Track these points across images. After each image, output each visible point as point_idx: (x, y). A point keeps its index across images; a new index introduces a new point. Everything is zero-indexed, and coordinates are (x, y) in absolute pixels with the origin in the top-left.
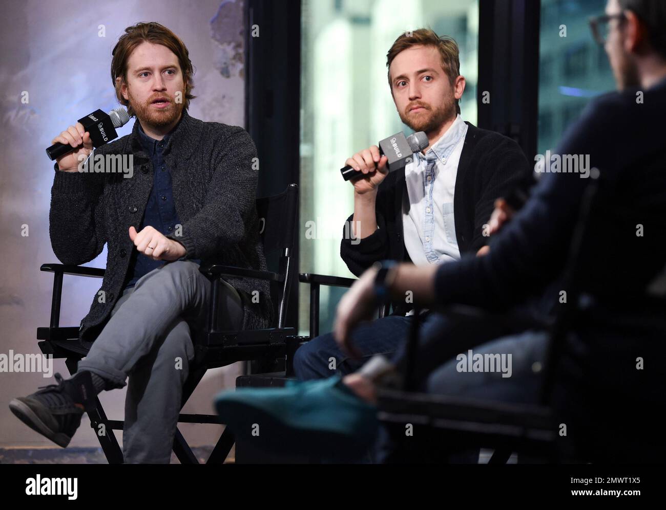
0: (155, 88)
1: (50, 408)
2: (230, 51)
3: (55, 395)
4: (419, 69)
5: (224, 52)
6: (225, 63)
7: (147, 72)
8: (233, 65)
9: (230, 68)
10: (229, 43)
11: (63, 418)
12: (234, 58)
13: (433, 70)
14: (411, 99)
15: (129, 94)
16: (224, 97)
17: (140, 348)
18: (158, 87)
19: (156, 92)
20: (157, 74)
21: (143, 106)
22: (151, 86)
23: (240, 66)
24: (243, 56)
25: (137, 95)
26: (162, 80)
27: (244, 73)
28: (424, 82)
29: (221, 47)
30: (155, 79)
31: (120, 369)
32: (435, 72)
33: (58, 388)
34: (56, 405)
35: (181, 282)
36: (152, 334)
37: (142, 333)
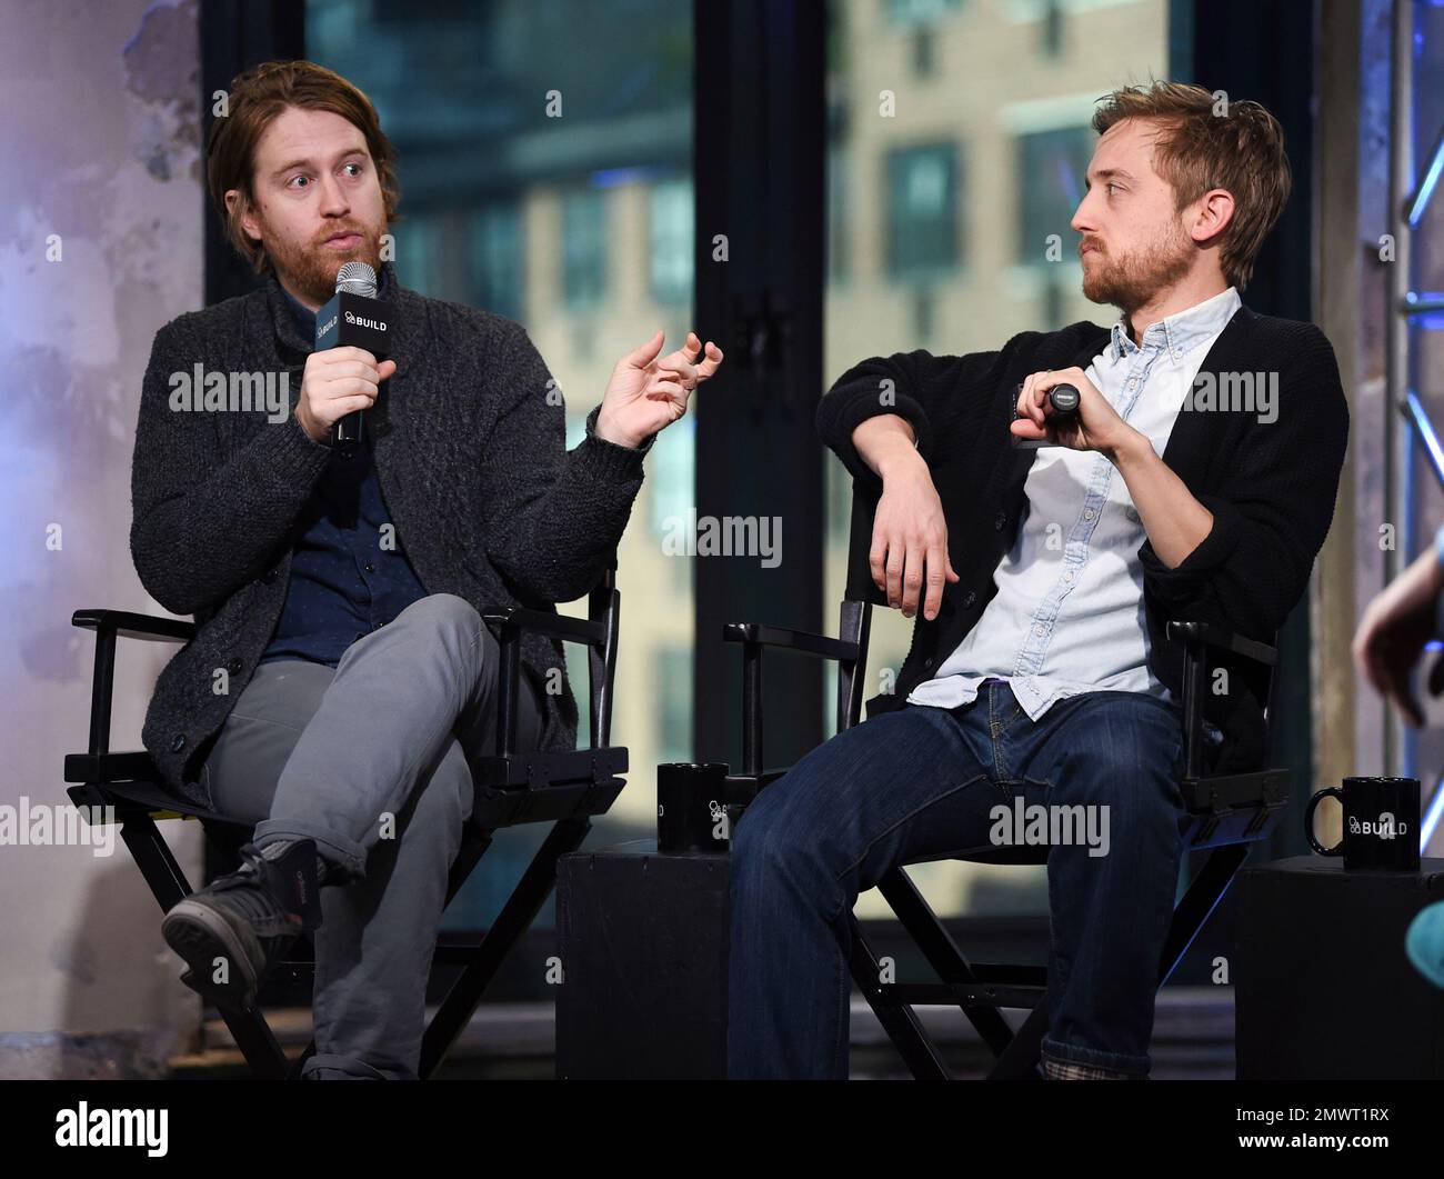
0: (327, 209)
1: (251, 922)
2: (169, 119)
3: (251, 895)
5: (155, 119)
6: (158, 147)
7: (306, 173)
8: (177, 152)
9: (170, 158)
10: (167, 101)
11: (271, 944)
12: (179, 135)
15: (265, 226)
16: (156, 225)
17: (394, 795)
18: (336, 207)
19: (332, 220)
20: (327, 175)
21: (306, 249)
22: (316, 206)
23: (193, 154)
24: (198, 131)
25: (288, 229)
26: (341, 191)
27: (200, 169)
29: (148, 109)
30: (325, 189)
31: (358, 841)
33: (255, 879)
34: (259, 916)
35: (460, 650)
36: (416, 763)
37: (397, 762)
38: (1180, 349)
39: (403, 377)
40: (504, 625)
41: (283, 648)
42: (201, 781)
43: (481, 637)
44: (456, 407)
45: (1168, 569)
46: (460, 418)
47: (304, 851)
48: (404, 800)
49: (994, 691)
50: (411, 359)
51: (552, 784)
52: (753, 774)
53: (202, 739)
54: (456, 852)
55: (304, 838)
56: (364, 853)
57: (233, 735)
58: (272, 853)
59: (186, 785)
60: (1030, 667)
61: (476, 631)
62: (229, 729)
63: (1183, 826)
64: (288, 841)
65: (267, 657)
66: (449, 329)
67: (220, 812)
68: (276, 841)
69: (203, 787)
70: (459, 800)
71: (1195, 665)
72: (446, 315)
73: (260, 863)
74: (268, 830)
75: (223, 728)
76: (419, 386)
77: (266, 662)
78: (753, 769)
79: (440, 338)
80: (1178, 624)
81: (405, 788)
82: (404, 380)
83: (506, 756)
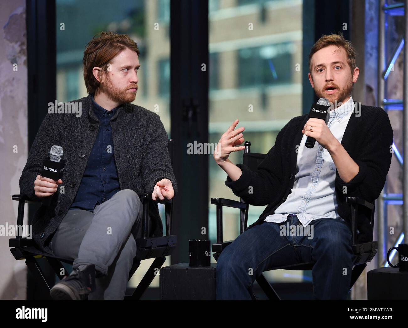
1: (78, 290)
2: (17, 47)
3: (77, 282)
4: (334, 61)
5: (13, 48)
6: (14, 56)
8: (19, 57)
9: (17, 59)
10: (17, 42)
12: (20, 52)
13: (343, 63)
14: (327, 81)
16: (13, 79)
17: (116, 251)
19: (133, 83)
21: (122, 90)
23: (24, 58)
24: (26, 51)
25: (119, 83)
27: (27, 63)
28: (336, 70)
29: (11, 45)
30: (133, 74)
31: (106, 265)
32: (344, 64)
33: (78, 277)
34: (79, 288)
35: (133, 206)
36: (122, 240)
37: (116, 240)
38: (340, 117)
39: (124, 127)
40: (144, 198)
41: (74, 206)
42: (50, 246)
43: (139, 202)
44: (139, 137)
45: (346, 183)
46: (140, 140)
47: (91, 268)
48: (118, 252)
49: (293, 219)
50: (127, 122)
51: (157, 246)
52: (220, 243)
53: (50, 234)
54: (131, 267)
55: (91, 264)
56: (107, 268)
57: (60, 232)
58: (82, 268)
59: (44, 247)
60: (302, 211)
61: (137, 200)
62: (59, 230)
63: (353, 259)
64: (85, 265)
65: (71, 208)
66: (138, 114)
67: (56, 255)
68: (81, 265)
69: (50, 248)
70: (132, 251)
71: (354, 210)
72: (138, 109)
73: (79, 272)
74: (79, 261)
75: (57, 230)
76: (129, 130)
77: (71, 210)
78: (220, 241)
79: (136, 116)
80: (350, 198)
81: (119, 248)
82: (125, 128)
83: (145, 238)
